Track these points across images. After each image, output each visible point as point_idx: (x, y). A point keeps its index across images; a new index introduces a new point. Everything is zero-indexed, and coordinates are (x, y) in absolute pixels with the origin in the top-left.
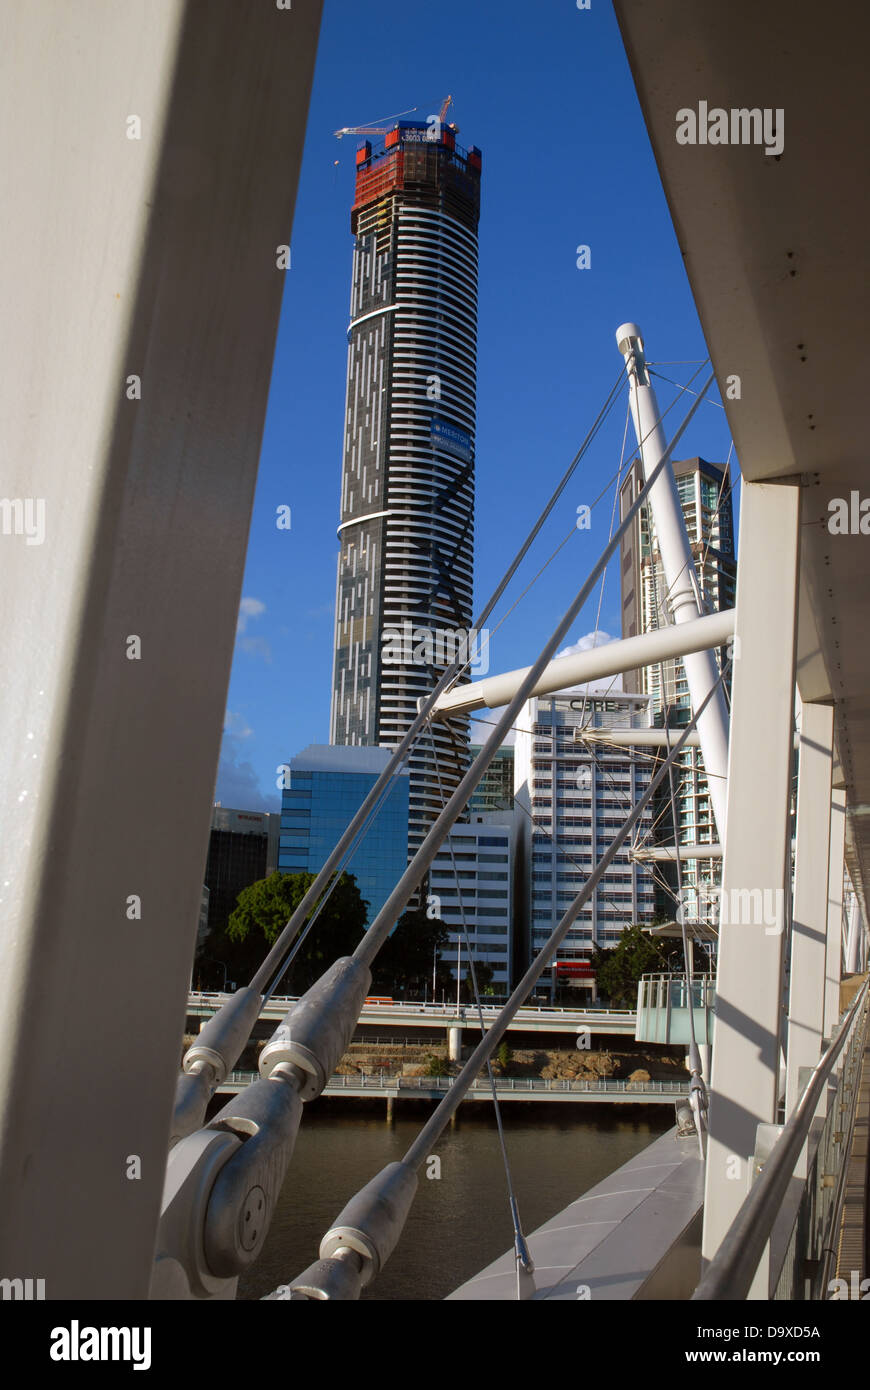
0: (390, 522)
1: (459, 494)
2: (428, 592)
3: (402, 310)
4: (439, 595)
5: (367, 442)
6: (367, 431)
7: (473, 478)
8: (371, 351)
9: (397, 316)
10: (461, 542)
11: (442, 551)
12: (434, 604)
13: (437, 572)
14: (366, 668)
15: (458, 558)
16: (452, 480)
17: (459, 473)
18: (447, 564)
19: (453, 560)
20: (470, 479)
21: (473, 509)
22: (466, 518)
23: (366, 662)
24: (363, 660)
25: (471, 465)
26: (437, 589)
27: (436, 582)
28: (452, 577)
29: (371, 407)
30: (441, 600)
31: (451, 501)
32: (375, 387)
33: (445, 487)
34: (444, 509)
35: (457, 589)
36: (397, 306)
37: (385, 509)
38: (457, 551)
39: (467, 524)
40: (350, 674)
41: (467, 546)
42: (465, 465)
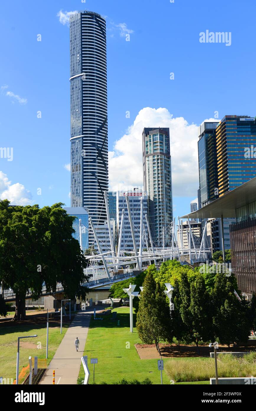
0: (84, 138)
1: (103, 128)
2: (95, 157)
4: (98, 158)
10: (104, 142)
11: (99, 145)
12: (97, 161)
13: (97, 152)
15: (103, 147)
16: (101, 125)
17: (103, 122)
18: (100, 149)
20: (106, 123)
21: (107, 132)
22: (105, 135)
23: (79, 177)
25: (106, 119)
26: (98, 156)
27: (97, 155)
28: (102, 152)
30: (99, 160)
31: (101, 131)
33: (99, 127)
34: (99, 133)
35: (103, 156)
37: (82, 135)
38: (103, 145)
39: (106, 137)
41: (106, 143)
42: (104, 120)
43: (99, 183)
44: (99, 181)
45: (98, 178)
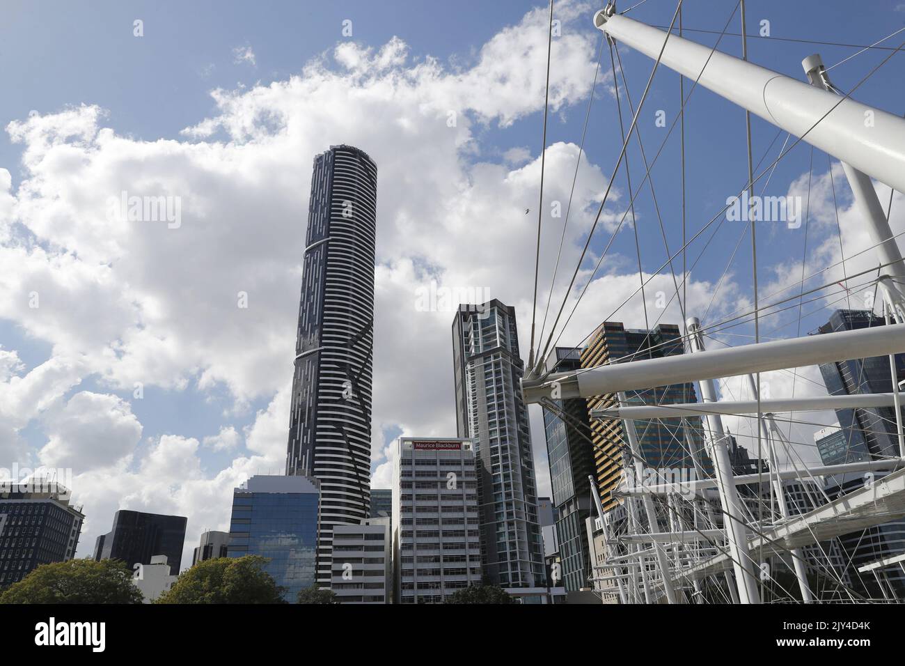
0: (323, 353)
1: (364, 339)
3: (333, 240)
5: (311, 310)
6: (312, 305)
7: (372, 330)
8: (315, 262)
9: (330, 243)
10: (364, 365)
11: (353, 370)
12: (348, 400)
13: (350, 381)
14: (307, 438)
15: (363, 374)
16: (360, 331)
17: (363, 327)
18: (356, 377)
19: (360, 375)
20: (370, 331)
21: (372, 347)
22: (367, 353)
23: (307, 435)
24: (305, 433)
25: (371, 324)
26: (350, 391)
28: (359, 384)
29: (314, 292)
31: (359, 342)
32: (316, 280)
33: (355, 334)
34: (355, 346)
35: (362, 392)
36: (330, 238)
37: (321, 346)
38: (362, 370)
39: (369, 356)
40: (297, 443)
41: (368, 368)
42: (367, 323)
43: (351, 448)
44: (351, 443)
45: (348, 436)
